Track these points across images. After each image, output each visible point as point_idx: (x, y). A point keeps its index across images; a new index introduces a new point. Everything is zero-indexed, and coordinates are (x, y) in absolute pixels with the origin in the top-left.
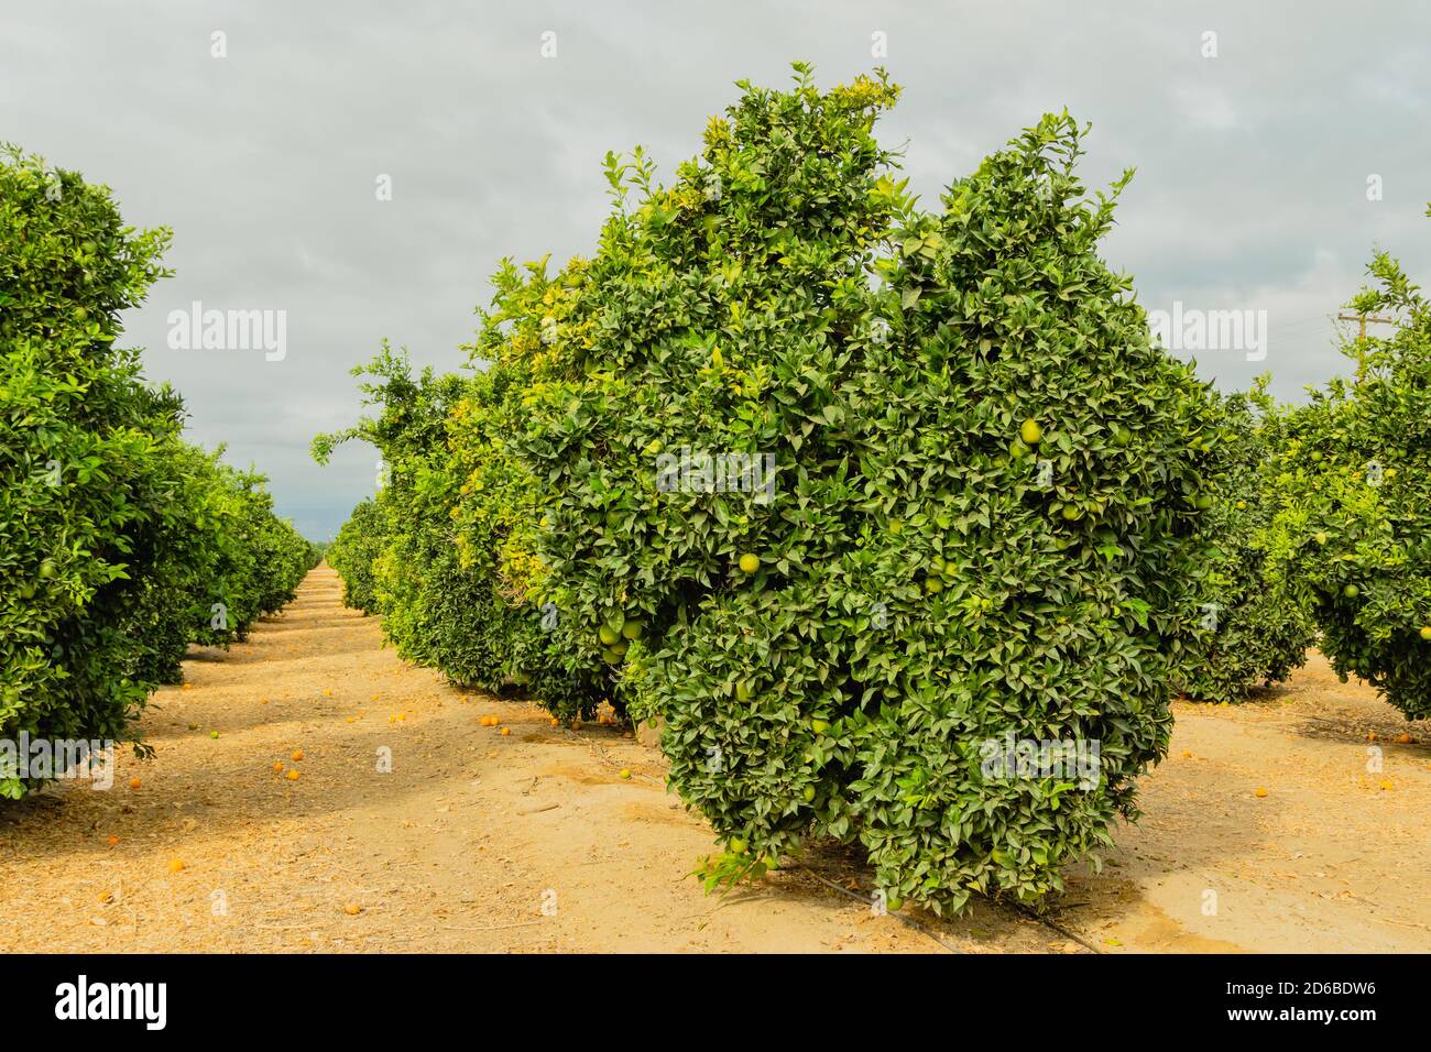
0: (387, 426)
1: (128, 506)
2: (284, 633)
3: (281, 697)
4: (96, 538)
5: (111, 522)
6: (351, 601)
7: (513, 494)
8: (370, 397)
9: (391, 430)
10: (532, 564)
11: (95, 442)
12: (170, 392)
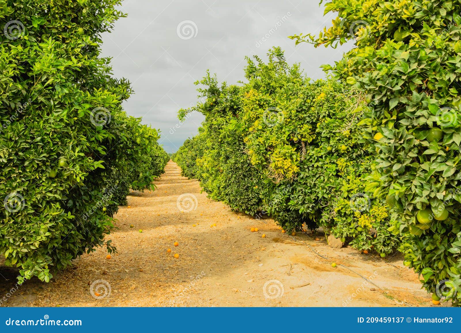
0: (208, 106)
1: (104, 131)
2: (161, 185)
3: (164, 213)
4: (87, 147)
5: (96, 139)
6: (184, 174)
7: (277, 131)
8: (201, 94)
9: (210, 107)
10: (285, 163)
11: (87, 96)
12: (124, 80)
